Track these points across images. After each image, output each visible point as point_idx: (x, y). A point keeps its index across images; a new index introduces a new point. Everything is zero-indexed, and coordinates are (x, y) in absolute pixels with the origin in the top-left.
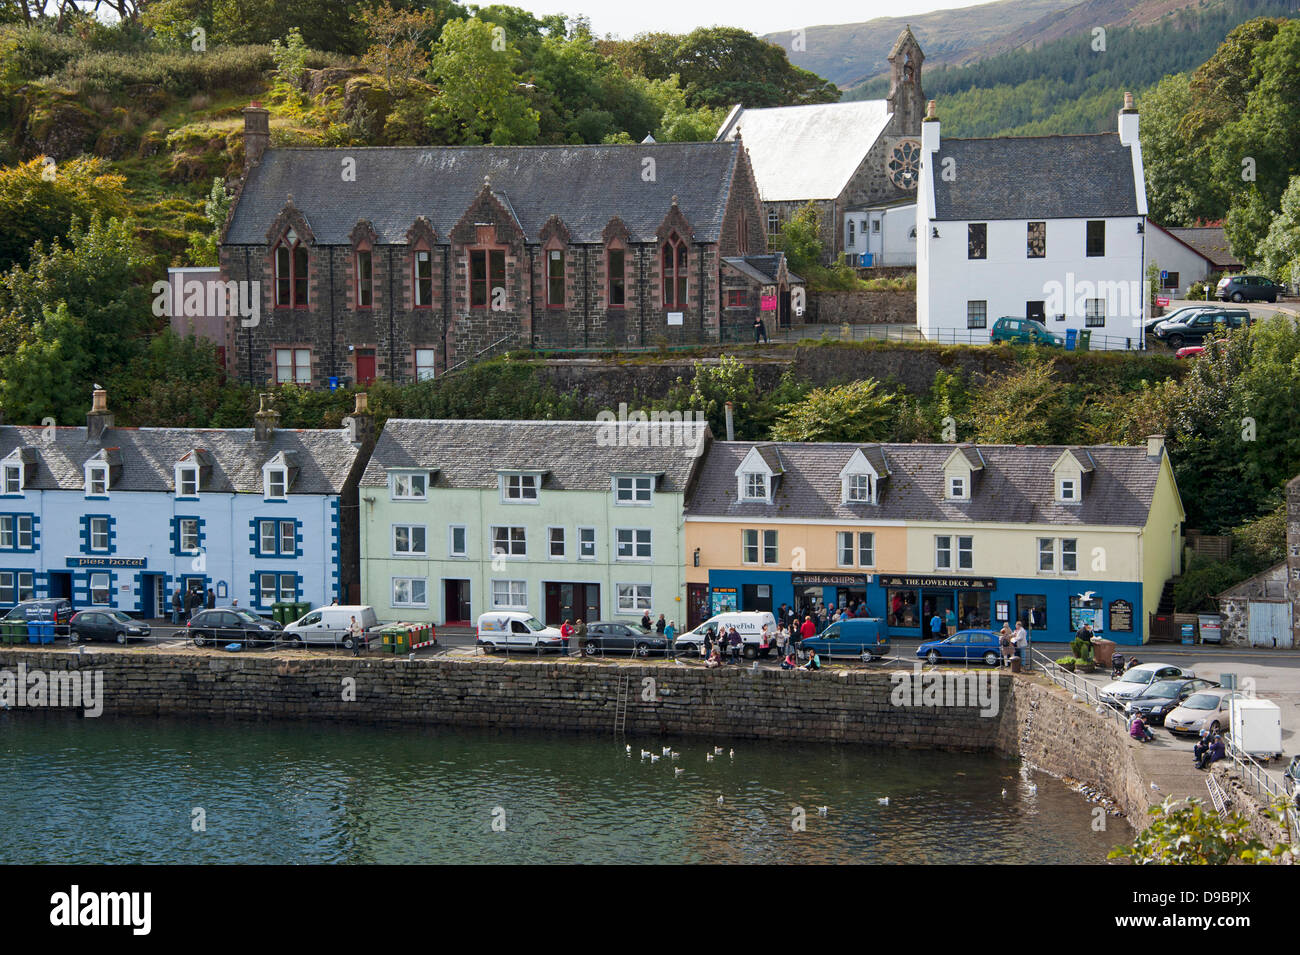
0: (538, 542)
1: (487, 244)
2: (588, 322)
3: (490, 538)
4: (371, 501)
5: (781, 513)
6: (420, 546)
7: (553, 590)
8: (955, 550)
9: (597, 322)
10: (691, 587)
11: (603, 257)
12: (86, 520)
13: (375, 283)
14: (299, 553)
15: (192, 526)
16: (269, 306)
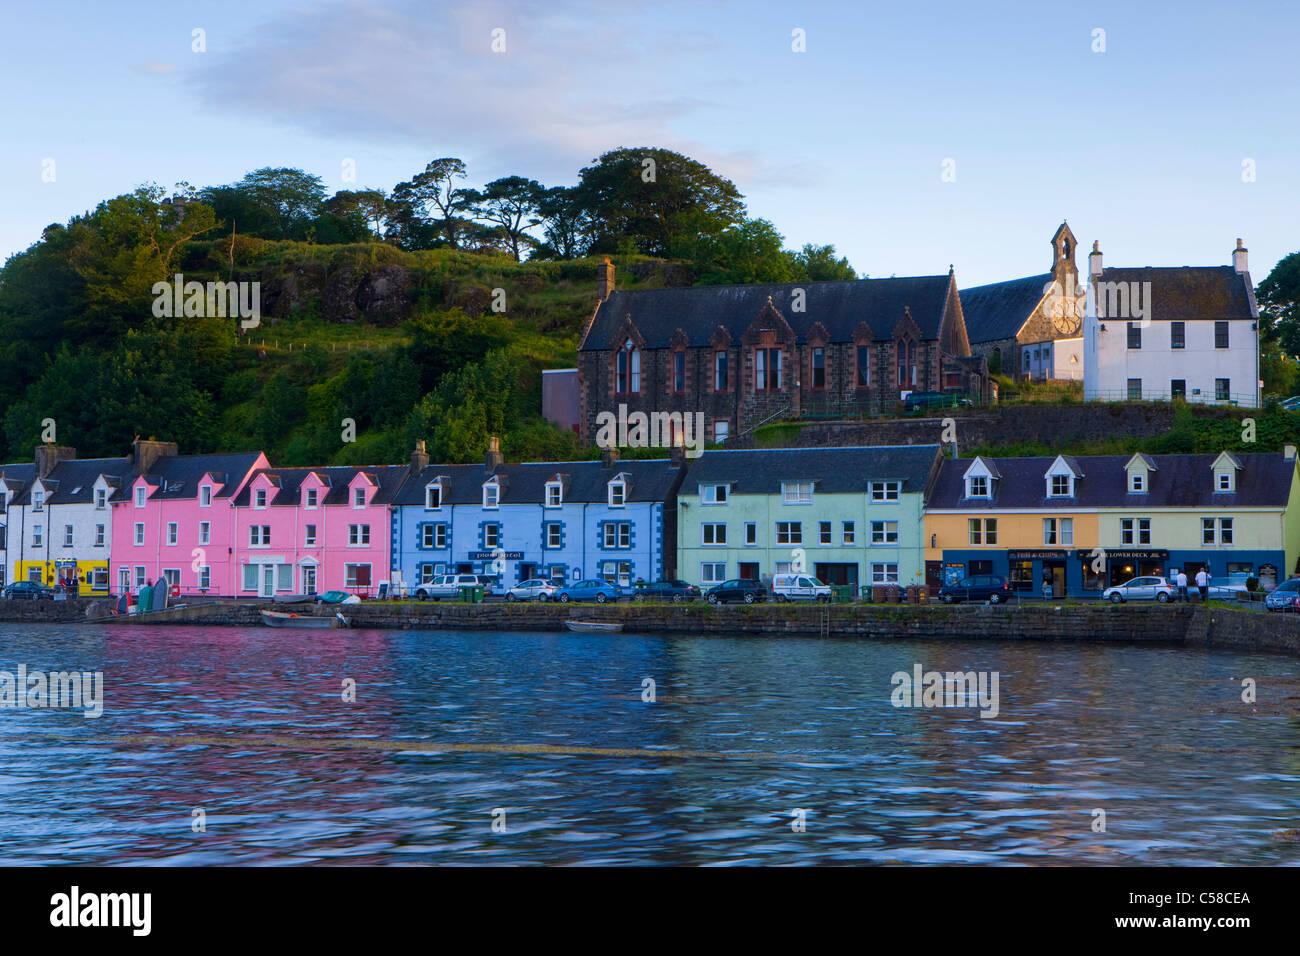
0: (811, 533)
1: (768, 344)
2: (842, 398)
3: (775, 532)
4: (684, 505)
5: (1000, 505)
6: (722, 537)
7: (822, 569)
8: (1136, 530)
9: (848, 398)
10: (929, 564)
11: (854, 351)
12: (482, 525)
13: (687, 374)
14: (633, 545)
15: (556, 529)
16: (611, 393)
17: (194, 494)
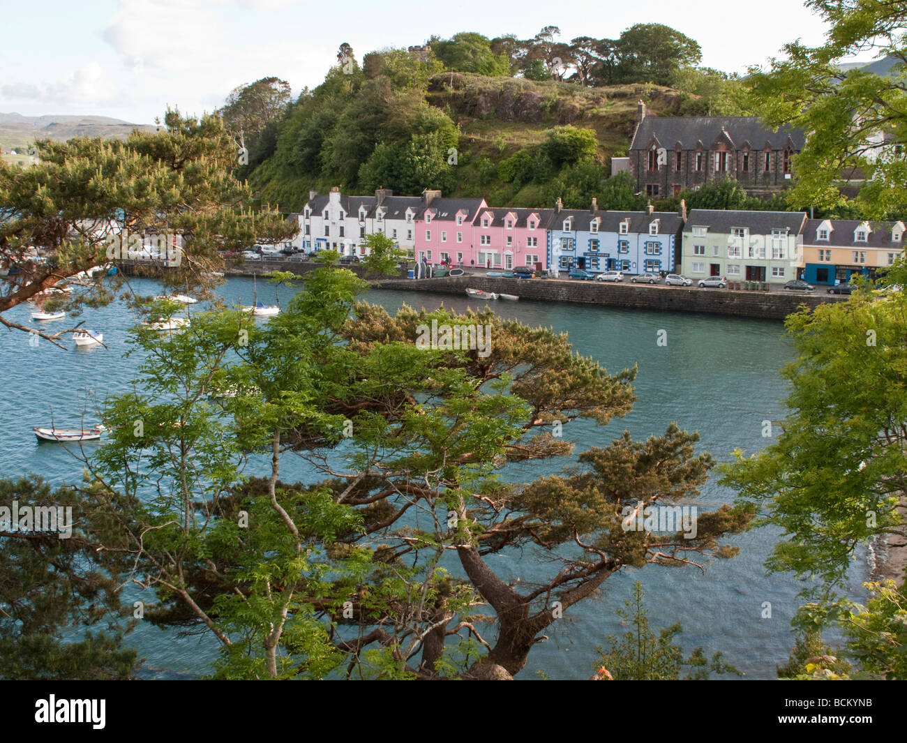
0: (744, 252)
1: (722, 150)
2: (756, 177)
3: (727, 250)
4: (685, 236)
5: (832, 244)
6: (702, 252)
7: (749, 269)
8: (894, 258)
9: (760, 177)
10: (799, 269)
11: (763, 155)
12: (590, 241)
13: (682, 163)
14: (661, 253)
15: (624, 244)
16: (645, 170)
17: (454, 219)
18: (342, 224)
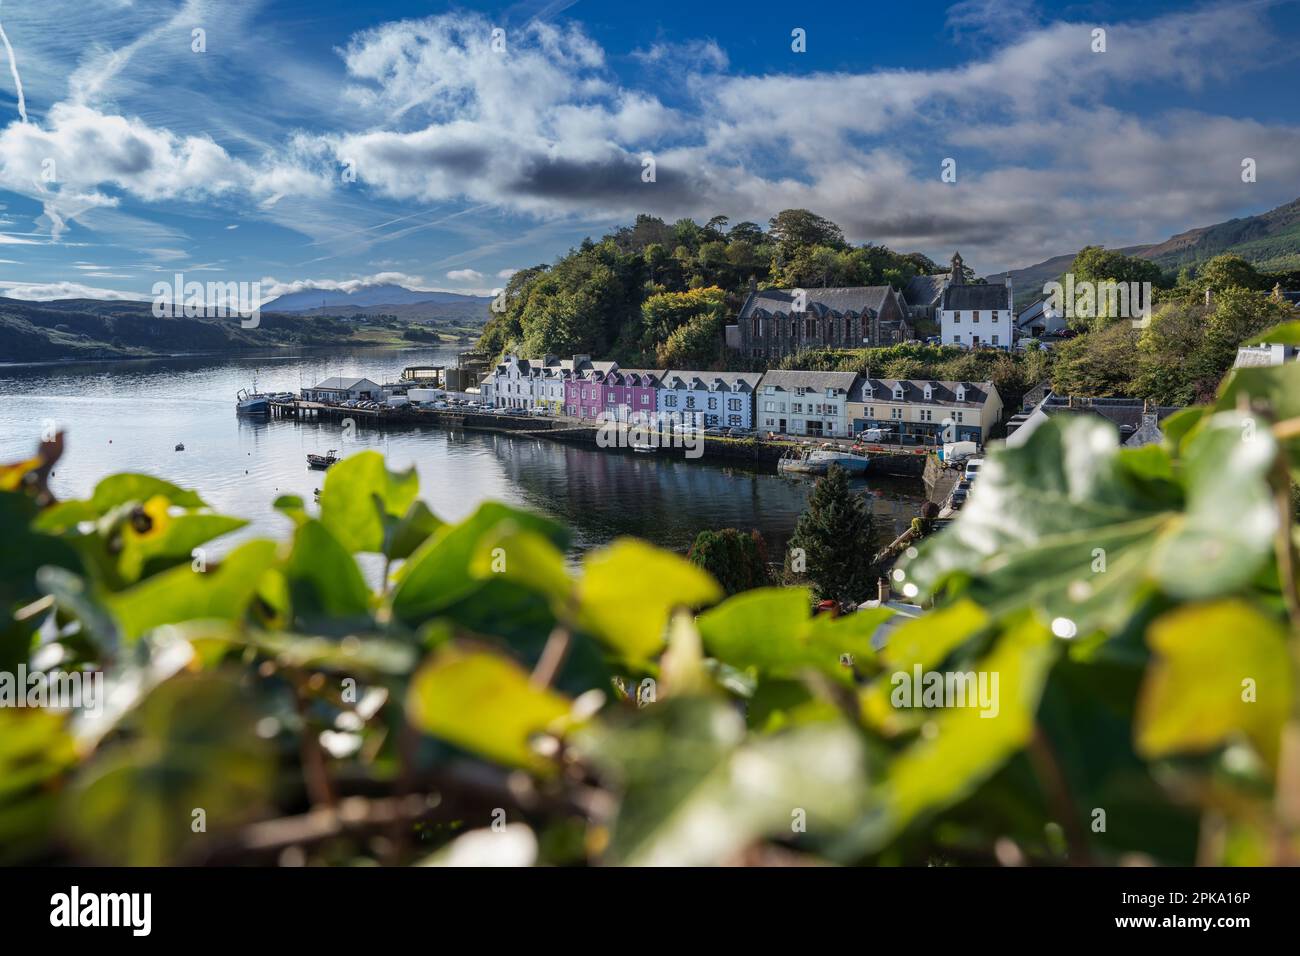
1: (810, 317)
3: (792, 407)
4: (760, 394)
7: (810, 424)
8: (926, 414)
9: (842, 342)
10: (849, 424)
11: (845, 321)
12: (687, 398)
13: (780, 329)
14: (741, 409)
15: (713, 400)
16: (751, 336)
18: (518, 383)
